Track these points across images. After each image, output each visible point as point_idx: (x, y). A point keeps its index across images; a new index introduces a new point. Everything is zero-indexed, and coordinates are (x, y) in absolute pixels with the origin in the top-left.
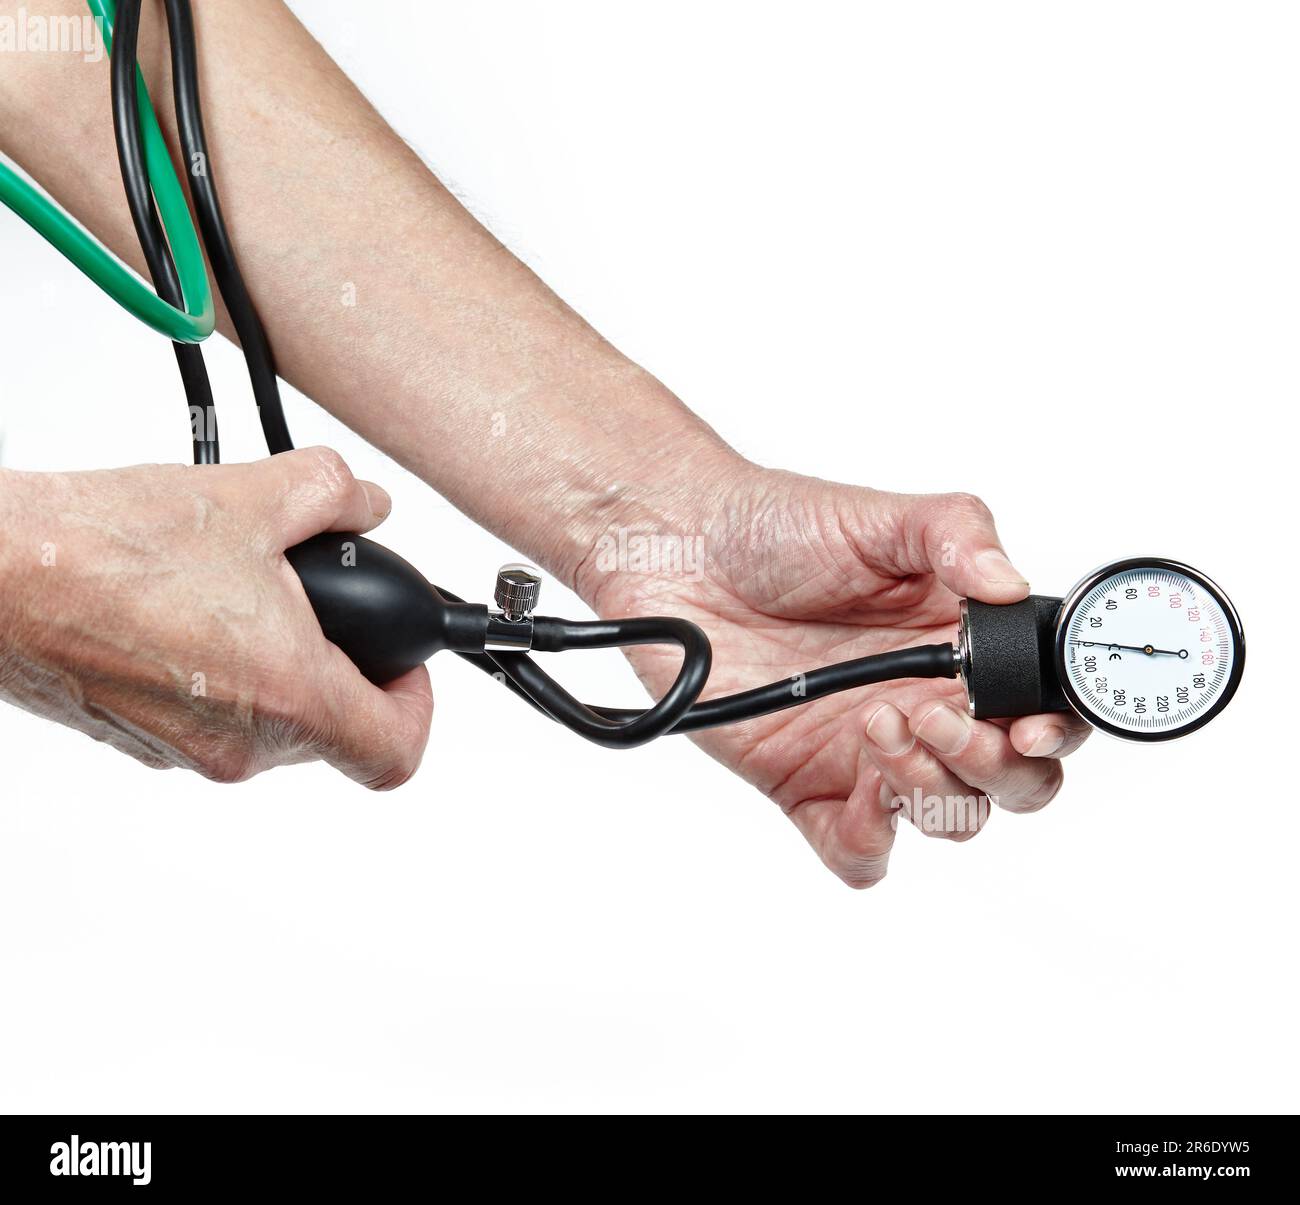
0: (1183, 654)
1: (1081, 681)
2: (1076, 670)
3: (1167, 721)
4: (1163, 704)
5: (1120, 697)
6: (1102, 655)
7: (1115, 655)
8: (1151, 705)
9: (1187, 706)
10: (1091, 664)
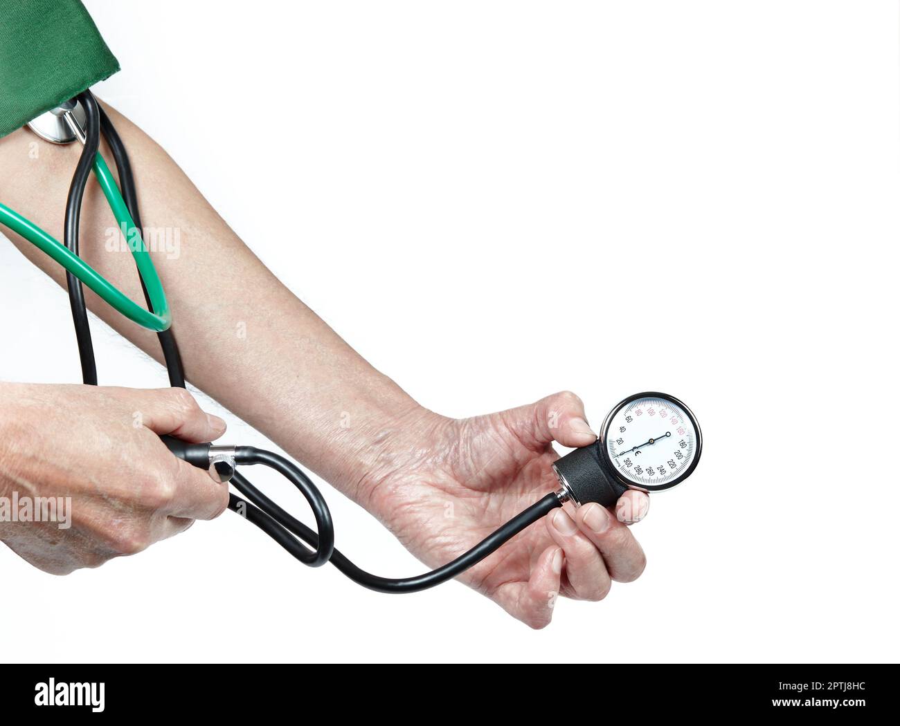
0: (668, 434)
1: (628, 473)
2: (623, 468)
3: (678, 471)
4: (672, 464)
5: (650, 471)
6: (631, 455)
7: (637, 452)
8: (667, 467)
9: (684, 459)
10: (628, 462)
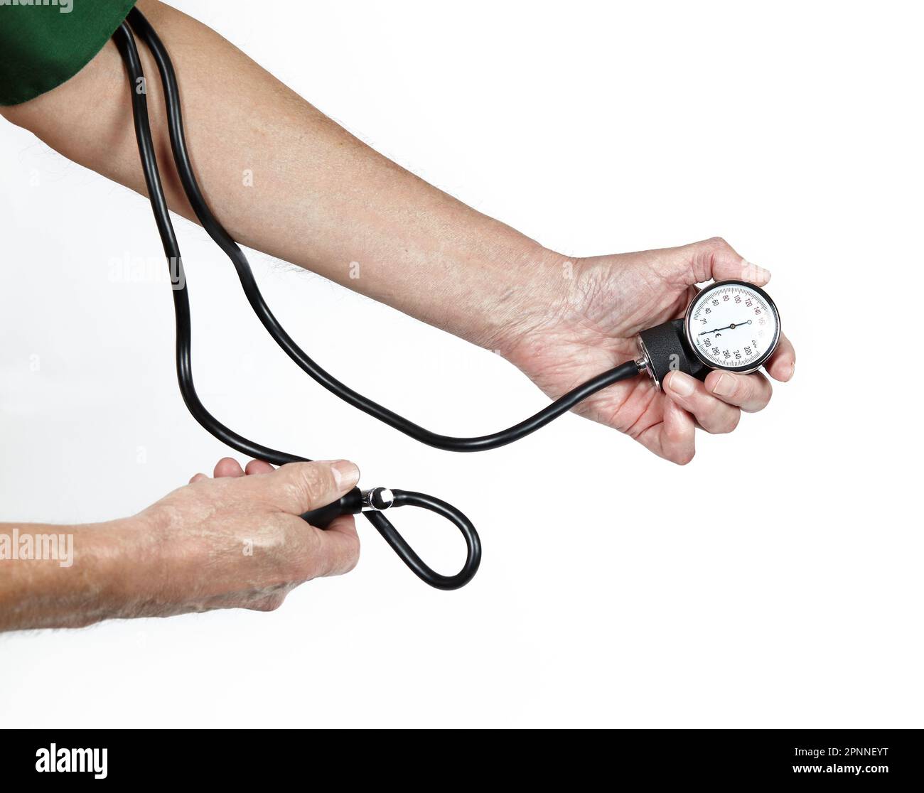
0: (749, 322)
1: (705, 351)
2: (702, 347)
3: (752, 358)
4: (748, 351)
5: (727, 354)
6: (712, 336)
7: (717, 334)
8: (743, 353)
10: (707, 342)
